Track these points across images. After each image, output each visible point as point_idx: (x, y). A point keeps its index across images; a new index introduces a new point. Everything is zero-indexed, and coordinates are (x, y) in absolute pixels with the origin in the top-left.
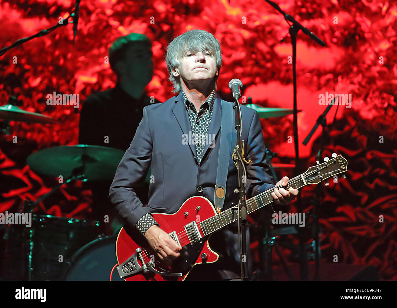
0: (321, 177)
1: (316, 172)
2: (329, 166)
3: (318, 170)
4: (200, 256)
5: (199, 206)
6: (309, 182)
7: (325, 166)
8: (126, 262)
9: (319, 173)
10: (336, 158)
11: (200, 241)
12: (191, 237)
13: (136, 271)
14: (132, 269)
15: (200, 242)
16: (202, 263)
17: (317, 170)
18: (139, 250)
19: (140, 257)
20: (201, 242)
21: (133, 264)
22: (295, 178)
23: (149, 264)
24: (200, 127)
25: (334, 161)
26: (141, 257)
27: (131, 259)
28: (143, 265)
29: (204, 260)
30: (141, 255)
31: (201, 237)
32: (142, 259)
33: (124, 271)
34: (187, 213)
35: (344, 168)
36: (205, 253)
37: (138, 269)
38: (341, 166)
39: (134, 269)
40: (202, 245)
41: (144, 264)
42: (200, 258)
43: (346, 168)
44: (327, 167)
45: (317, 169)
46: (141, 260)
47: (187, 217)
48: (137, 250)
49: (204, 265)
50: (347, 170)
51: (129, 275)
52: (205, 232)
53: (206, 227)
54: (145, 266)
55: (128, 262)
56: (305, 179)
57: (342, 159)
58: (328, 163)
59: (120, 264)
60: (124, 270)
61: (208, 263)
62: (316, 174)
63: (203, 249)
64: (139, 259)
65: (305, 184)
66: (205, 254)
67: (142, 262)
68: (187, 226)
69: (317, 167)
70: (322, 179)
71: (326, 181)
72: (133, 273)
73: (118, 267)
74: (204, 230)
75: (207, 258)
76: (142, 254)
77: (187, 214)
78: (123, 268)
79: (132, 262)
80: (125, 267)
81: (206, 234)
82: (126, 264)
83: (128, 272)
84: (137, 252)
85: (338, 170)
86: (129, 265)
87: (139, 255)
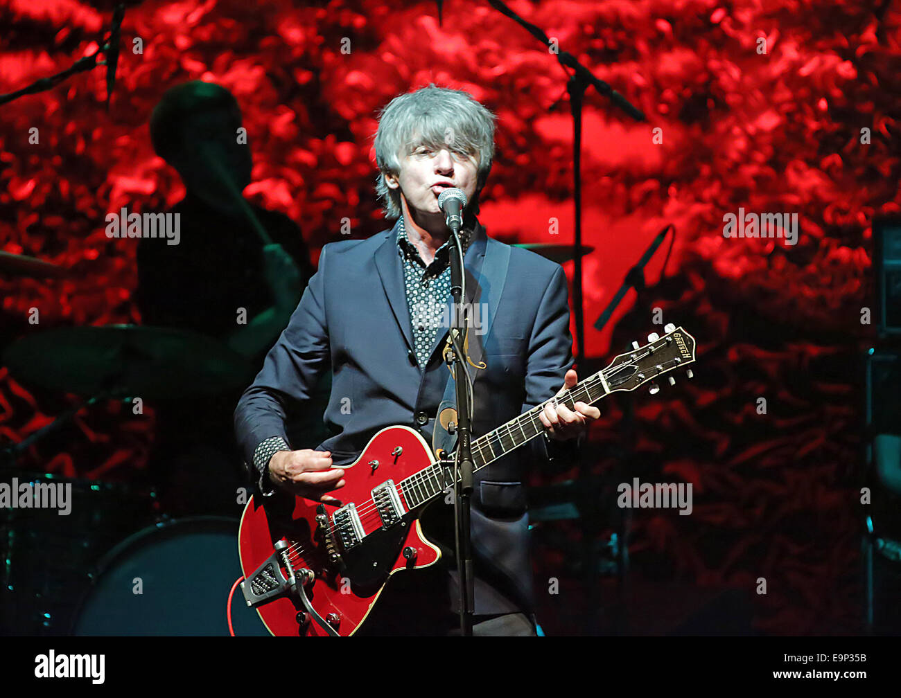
0: (640, 375)
1: (630, 365)
2: (656, 351)
3: (633, 360)
4: (401, 553)
5: (400, 448)
6: (615, 387)
7: (648, 353)
8: (257, 571)
9: (636, 367)
10: (671, 335)
11: (402, 521)
12: (384, 513)
13: (277, 589)
14: (270, 586)
15: (400, 523)
16: (405, 568)
17: (631, 360)
18: (281, 544)
19: (284, 561)
20: (403, 524)
21: (272, 576)
22: (588, 379)
23: (300, 574)
24: (431, 293)
25: (667, 341)
26: (287, 560)
27: (268, 565)
28: (289, 576)
29: (411, 562)
30: (285, 556)
31: (404, 513)
32: (288, 564)
33: (254, 592)
34: (377, 462)
35: (688, 356)
36: (412, 546)
37: (281, 586)
38: (682, 351)
39: (273, 586)
40: (407, 528)
41: (292, 574)
42: (401, 558)
43: (692, 355)
44: (651, 353)
45: (632, 358)
46: (285, 565)
47: (376, 471)
48: (278, 544)
50: (694, 360)
51: (264, 598)
52: (410, 503)
53: (411, 490)
54: (293, 578)
55: (262, 571)
56: (608, 381)
57: (684, 336)
58: (655, 345)
59: (247, 577)
60: (255, 588)
61: (417, 567)
62: (629, 370)
63: (408, 539)
64: (283, 565)
65: (608, 391)
66: (412, 548)
67: (287, 571)
68: (375, 490)
69: (632, 356)
70: (643, 380)
71: (651, 384)
72: (271, 595)
73: (243, 584)
74: (409, 498)
75: (417, 558)
76: (287, 553)
77: (375, 465)
78: (253, 585)
79: (270, 572)
80: (256, 582)
81: (412, 506)
82: (257, 576)
83: (262, 593)
84: (278, 548)
85: (676, 359)
86: (265, 579)
87: (282, 556)
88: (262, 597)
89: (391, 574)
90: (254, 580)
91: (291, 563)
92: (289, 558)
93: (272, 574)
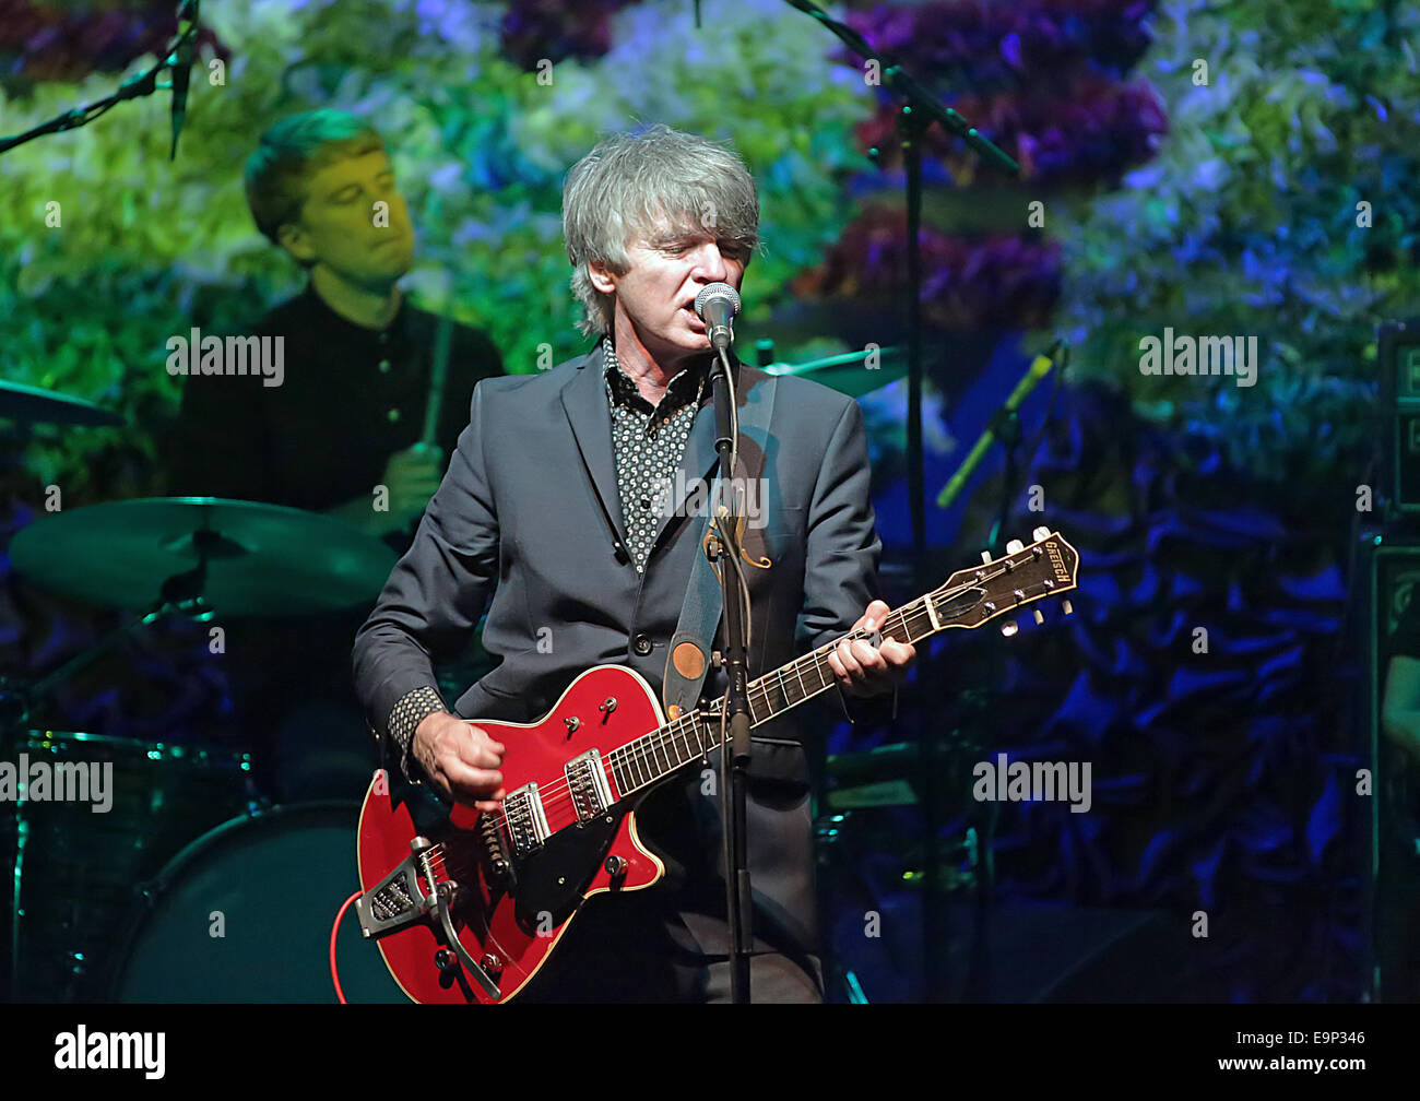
0: (988, 605)
1: (974, 588)
2: (1017, 568)
3: (980, 581)
4: (603, 868)
5: (614, 701)
6: (949, 621)
7: (1004, 570)
8: (383, 883)
9: (983, 591)
10: (1042, 545)
11: (607, 815)
12: (580, 801)
13: (409, 913)
14: (400, 907)
15: (605, 817)
16: (608, 889)
17: (976, 581)
18: (420, 842)
19: (423, 868)
20: (609, 819)
21: (405, 892)
22: (907, 606)
23: (445, 890)
24: (661, 448)
25: (1035, 553)
26: (427, 867)
27: (400, 874)
28: (430, 892)
29: (618, 880)
30: (425, 860)
31: (611, 802)
32: (429, 874)
33: (375, 915)
34: (577, 721)
35: (1066, 579)
36: (619, 855)
37: (416, 908)
38: (1056, 571)
39: (405, 907)
40: (614, 826)
41: (433, 889)
42: (603, 874)
43: (1071, 577)
44: (1009, 570)
45: (978, 577)
46: (424, 875)
47: (574, 734)
48: (416, 842)
49: (615, 896)
50: (1075, 586)
51: (389, 926)
52: (622, 786)
53: (625, 767)
54: (434, 895)
55: (389, 884)
56: (938, 610)
57: (1061, 547)
58: (1016, 558)
59: (366, 891)
60: (378, 910)
61: (625, 889)
62: (973, 595)
63: (616, 843)
64: (421, 873)
65: (937, 626)
66: (619, 859)
67: (427, 884)
68: (571, 764)
69: (978, 573)
70: (992, 612)
71: (1006, 619)
72: (401, 922)
73: (359, 901)
74: (620, 779)
75: (626, 874)
76: (429, 856)
77: (573, 725)
78: (374, 903)
79: (401, 885)
80: (380, 899)
81: (624, 792)
82: (382, 890)
83: (387, 917)
84: (415, 848)
85: (1046, 582)
86: (393, 895)
87: (420, 860)
88: (388, 924)
89: (586, 897)
90: (377, 896)
91: (433, 871)
92: (431, 863)
93: (404, 888)
